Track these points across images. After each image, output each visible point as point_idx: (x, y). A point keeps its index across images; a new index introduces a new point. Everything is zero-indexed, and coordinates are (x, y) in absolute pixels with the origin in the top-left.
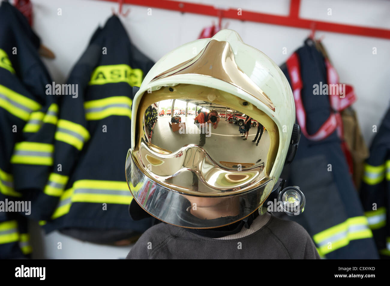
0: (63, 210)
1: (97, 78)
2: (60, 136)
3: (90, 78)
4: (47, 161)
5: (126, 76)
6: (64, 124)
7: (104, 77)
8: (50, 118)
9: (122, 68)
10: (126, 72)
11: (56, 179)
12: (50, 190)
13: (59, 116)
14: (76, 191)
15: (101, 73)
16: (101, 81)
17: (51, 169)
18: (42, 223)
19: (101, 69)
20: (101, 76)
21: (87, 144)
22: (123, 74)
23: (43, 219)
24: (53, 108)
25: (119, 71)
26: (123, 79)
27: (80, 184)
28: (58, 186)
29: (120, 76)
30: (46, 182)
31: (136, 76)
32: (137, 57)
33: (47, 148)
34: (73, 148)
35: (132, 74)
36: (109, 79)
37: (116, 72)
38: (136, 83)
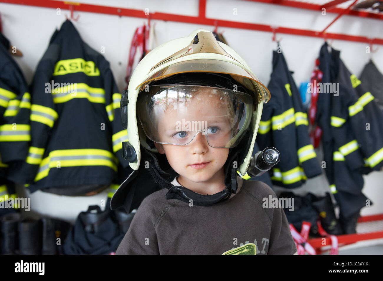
0: (42, 174)
1: (59, 70)
2: (34, 118)
3: (53, 71)
4: (26, 138)
5: (82, 67)
6: (36, 108)
7: (65, 69)
8: (25, 104)
9: (79, 61)
10: (82, 64)
11: (35, 151)
12: (31, 160)
13: (32, 101)
14: (52, 159)
15: (62, 66)
16: (62, 73)
17: (29, 144)
18: (27, 185)
19: (61, 63)
20: (62, 68)
21: (56, 122)
22: (79, 66)
23: (27, 183)
24: (26, 96)
25: (76, 63)
26: (80, 70)
27: (54, 154)
28: (37, 156)
29: (77, 67)
30: (27, 154)
31: (90, 67)
32: (89, 52)
33: (25, 128)
34: (46, 126)
35: (86, 66)
36: (69, 71)
37: (73, 65)
38: (90, 72)
